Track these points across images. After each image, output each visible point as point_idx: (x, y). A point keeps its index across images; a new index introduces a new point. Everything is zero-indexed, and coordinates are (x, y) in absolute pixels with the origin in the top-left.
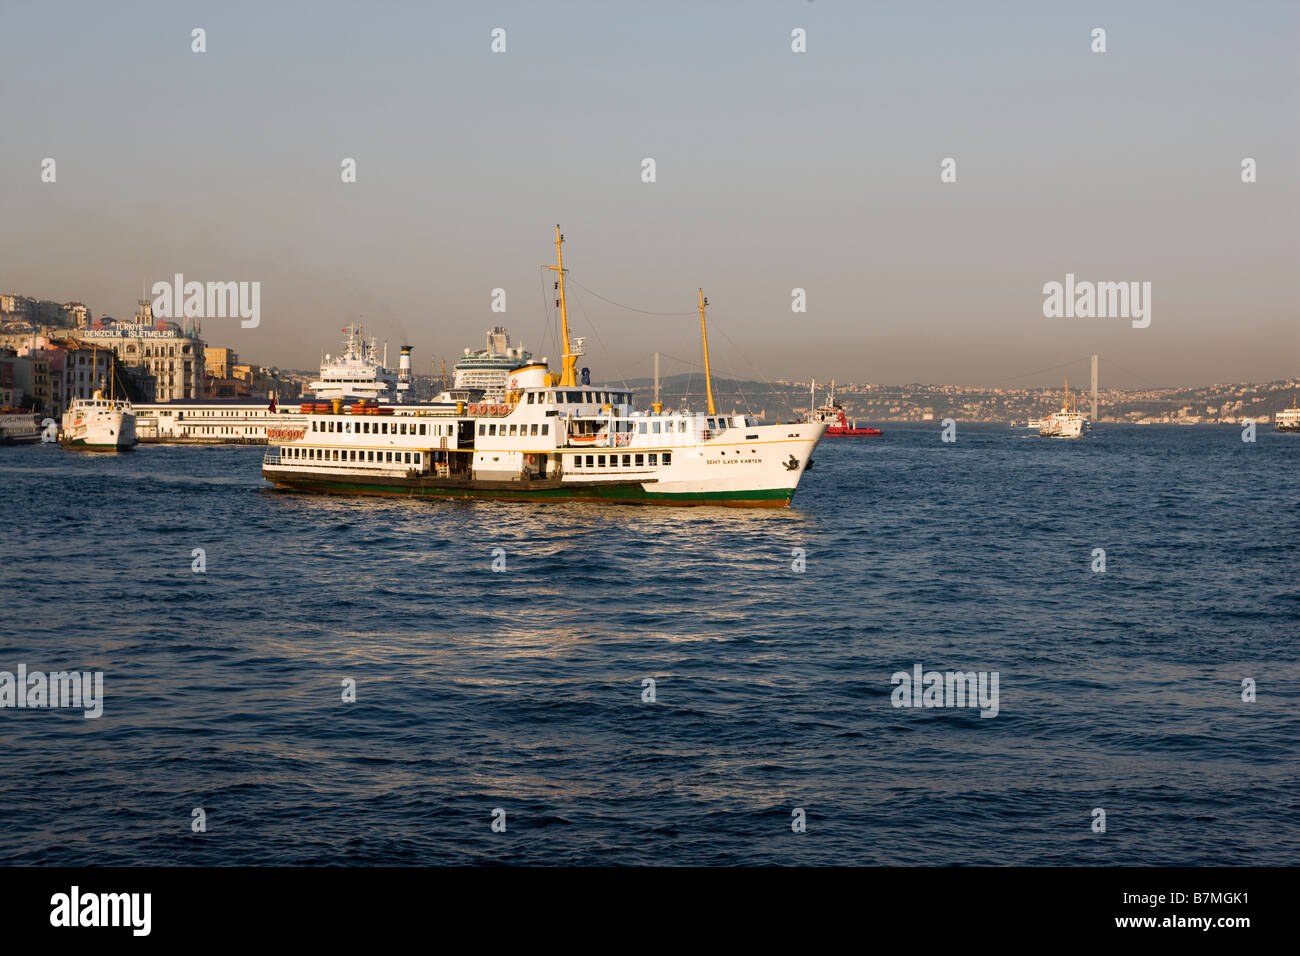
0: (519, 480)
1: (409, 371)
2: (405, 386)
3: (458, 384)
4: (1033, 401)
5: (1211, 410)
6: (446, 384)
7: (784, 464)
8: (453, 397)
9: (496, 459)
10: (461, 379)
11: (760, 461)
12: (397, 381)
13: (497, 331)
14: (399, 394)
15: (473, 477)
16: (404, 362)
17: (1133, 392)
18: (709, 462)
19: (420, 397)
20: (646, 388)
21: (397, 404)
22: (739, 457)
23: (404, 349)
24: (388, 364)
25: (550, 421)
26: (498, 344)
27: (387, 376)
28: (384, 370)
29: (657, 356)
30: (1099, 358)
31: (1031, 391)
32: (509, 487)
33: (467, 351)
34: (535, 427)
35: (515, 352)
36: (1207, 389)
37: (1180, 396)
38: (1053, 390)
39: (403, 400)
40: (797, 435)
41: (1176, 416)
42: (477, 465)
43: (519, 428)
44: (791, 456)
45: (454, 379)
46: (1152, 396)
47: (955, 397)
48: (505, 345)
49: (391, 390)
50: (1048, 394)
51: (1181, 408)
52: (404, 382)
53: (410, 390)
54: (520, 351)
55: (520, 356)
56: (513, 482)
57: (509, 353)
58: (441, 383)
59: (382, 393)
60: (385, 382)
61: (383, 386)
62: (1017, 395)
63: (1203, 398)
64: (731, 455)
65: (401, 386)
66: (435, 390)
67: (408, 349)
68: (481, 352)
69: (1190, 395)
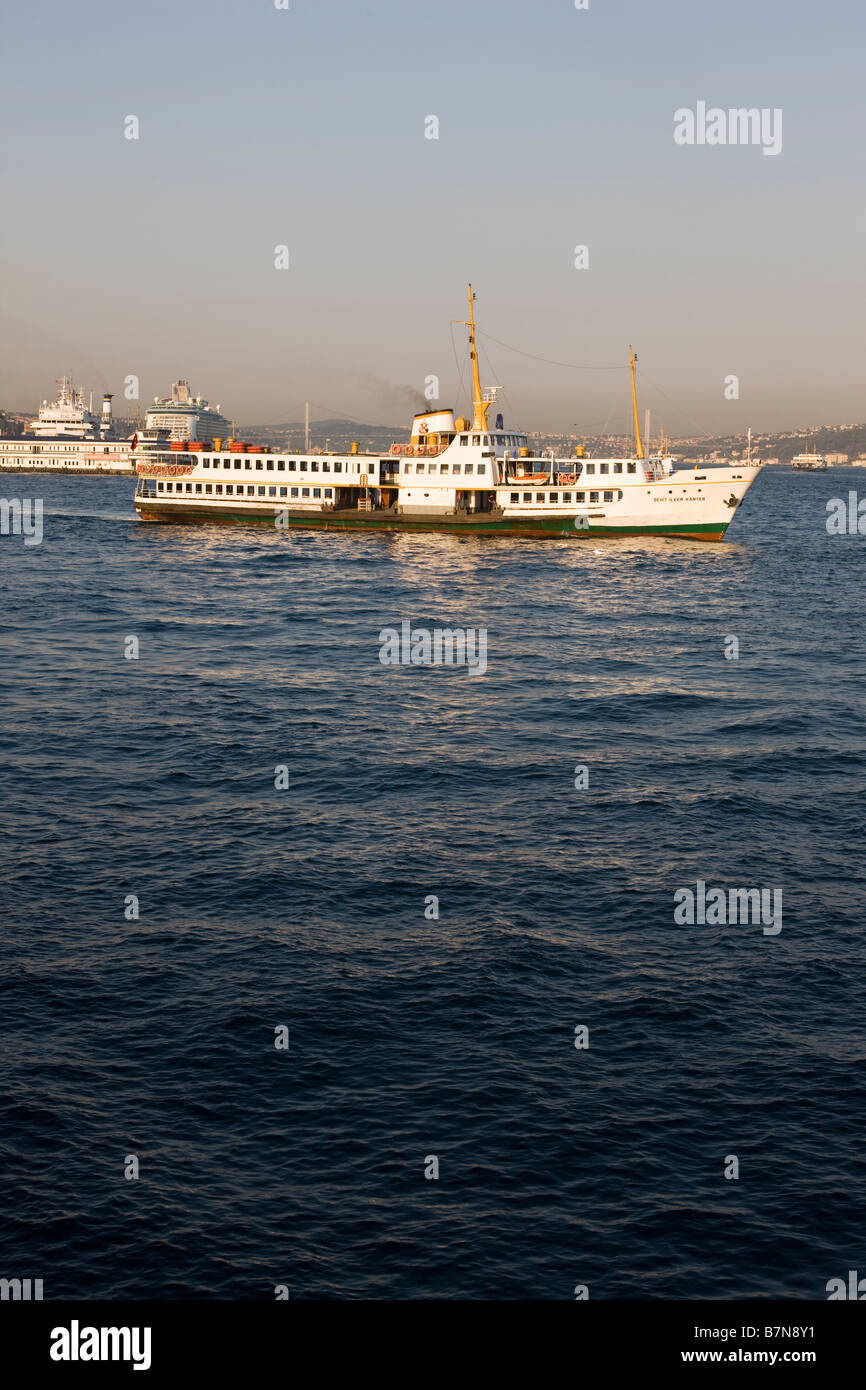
0: (452, 514)
1: (110, 414)
2: (107, 427)
3: (149, 426)
4: (600, 445)
5: (735, 454)
6: (142, 425)
7: (725, 501)
8: (145, 435)
9: (427, 495)
10: (151, 421)
11: (704, 499)
12: (100, 422)
13: (180, 384)
14: (102, 433)
15: (399, 512)
16: (106, 408)
17: (676, 439)
18: (656, 500)
19: (119, 435)
20: (298, 430)
21: (100, 440)
22: (685, 496)
23: (106, 397)
24: (93, 409)
25: (487, 462)
26: (181, 394)
27: (93, 419)
28: (90, 414)
29: (307, 405)
30: (651, 412)
31: (599, 437)
32: (444, 520)
33: (156, 399)
34: (469, 468)
35: (195, 401)
36: (733, 437)
37: (711, 442)
38: (616, 436)
39: (105, 437)
40: (740, 477)
41: (708, 458)
42: (403, 500)
43: (451, 468)
44: (732, 495)
45: (146, 421)
46: (691, 442)
47: (539, 440)
48: (186, 395)
49: (95, 430)
50: (612, 439)
51: (713, 452)
52: (106, 423)
53: (111, 430)
54: (198, 399)
55: (198, 404)
56: (446, 516)
57: (190, 402)
58: (136, 425)
59: (89, 432)
60: (91, 423)
61: (89, 426)
62: (587, 439)
63: (729, 444)
64: (677, 493)
65: (103, 427)
66: (131, 429)
67: (110, 397)
68: (167, 400)
69: (720, 441)
